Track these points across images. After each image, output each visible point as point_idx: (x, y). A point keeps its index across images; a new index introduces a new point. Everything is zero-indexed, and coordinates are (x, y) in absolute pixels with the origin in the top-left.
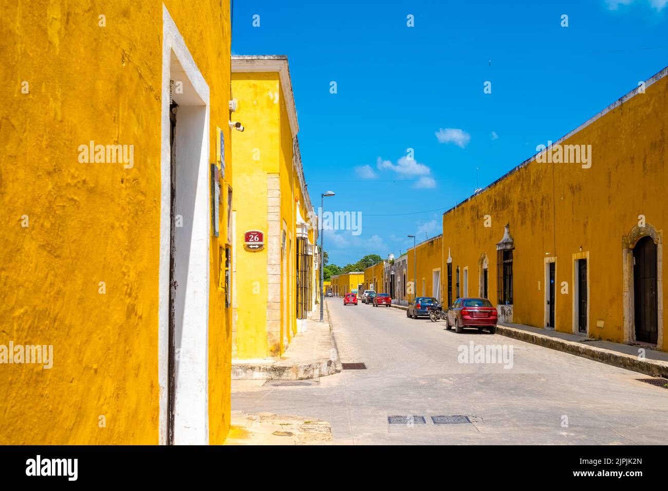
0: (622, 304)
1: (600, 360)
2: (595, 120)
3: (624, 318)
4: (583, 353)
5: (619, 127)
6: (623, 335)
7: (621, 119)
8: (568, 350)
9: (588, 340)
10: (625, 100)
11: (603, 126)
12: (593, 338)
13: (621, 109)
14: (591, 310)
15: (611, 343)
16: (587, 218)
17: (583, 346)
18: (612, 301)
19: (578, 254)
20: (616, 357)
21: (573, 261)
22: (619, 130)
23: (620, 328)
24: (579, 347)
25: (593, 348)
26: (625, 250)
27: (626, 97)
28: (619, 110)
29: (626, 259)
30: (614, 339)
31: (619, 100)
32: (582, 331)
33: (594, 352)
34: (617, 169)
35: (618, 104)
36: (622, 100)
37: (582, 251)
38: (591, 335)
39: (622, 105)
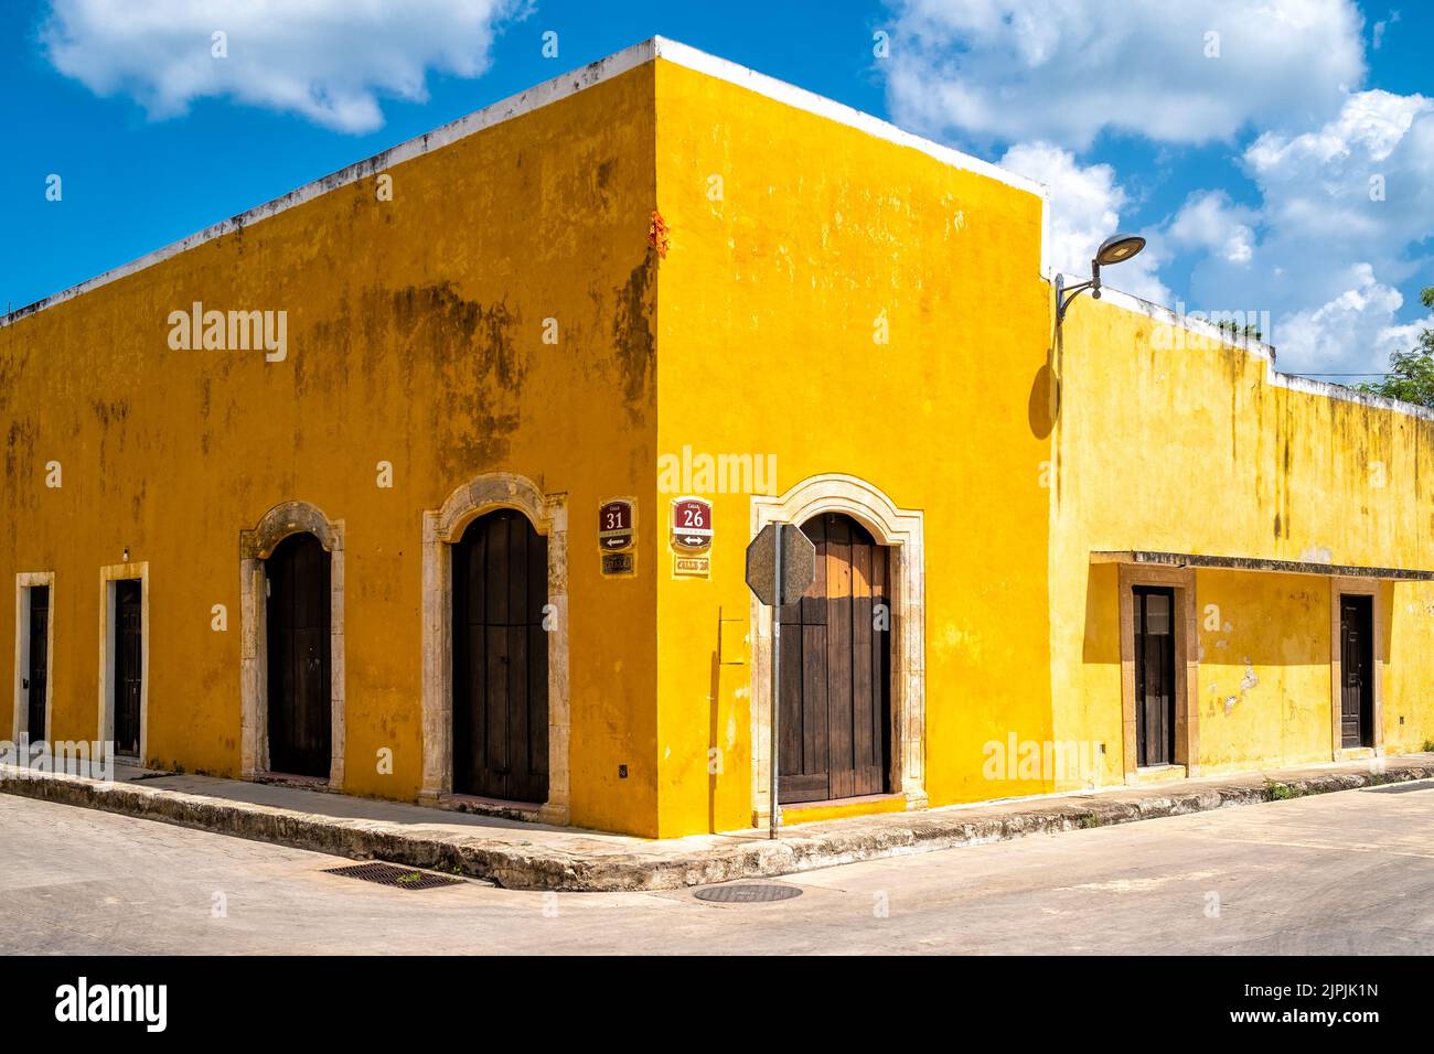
0: (237, 687)
1: (202, 826)
2: (166, 257)
3: (242, 719)
4: (150, 810)
5: (232, 281)
6: (241, 759)
7: (239, 263)
8: (107, 804)
9: (150, 776)
10: (249, 222)
11: (191, 275)
12: (159, 768)
13: (240, 240)
14: (151, 701)
15: (211, 779)
16: (144, 484)
17: (150, 792)
18: (210, 680)
19: (115, 566)
20: (248, 817)
21: (103, 583)
22: (234, 286)
23: (233, 744)
24: (137, 796)
25: (179, 797)
26: (246, 563)
27: (252, 215)
28: (232, 242)
29: (251, 584)
30: (215, 771)
31: (234, 220)
32: (124, 752)
33: (183, 806)
34: (227, 374)
35: (230, 228)
36: (240, 220)
37: (128, 562)
38: (152, 762)
39: (241, 231)
